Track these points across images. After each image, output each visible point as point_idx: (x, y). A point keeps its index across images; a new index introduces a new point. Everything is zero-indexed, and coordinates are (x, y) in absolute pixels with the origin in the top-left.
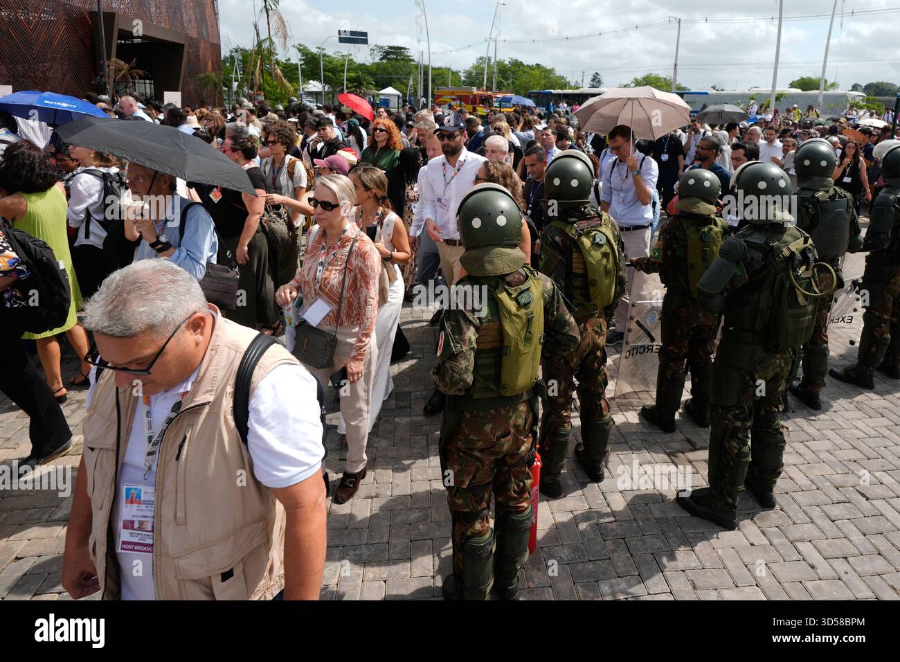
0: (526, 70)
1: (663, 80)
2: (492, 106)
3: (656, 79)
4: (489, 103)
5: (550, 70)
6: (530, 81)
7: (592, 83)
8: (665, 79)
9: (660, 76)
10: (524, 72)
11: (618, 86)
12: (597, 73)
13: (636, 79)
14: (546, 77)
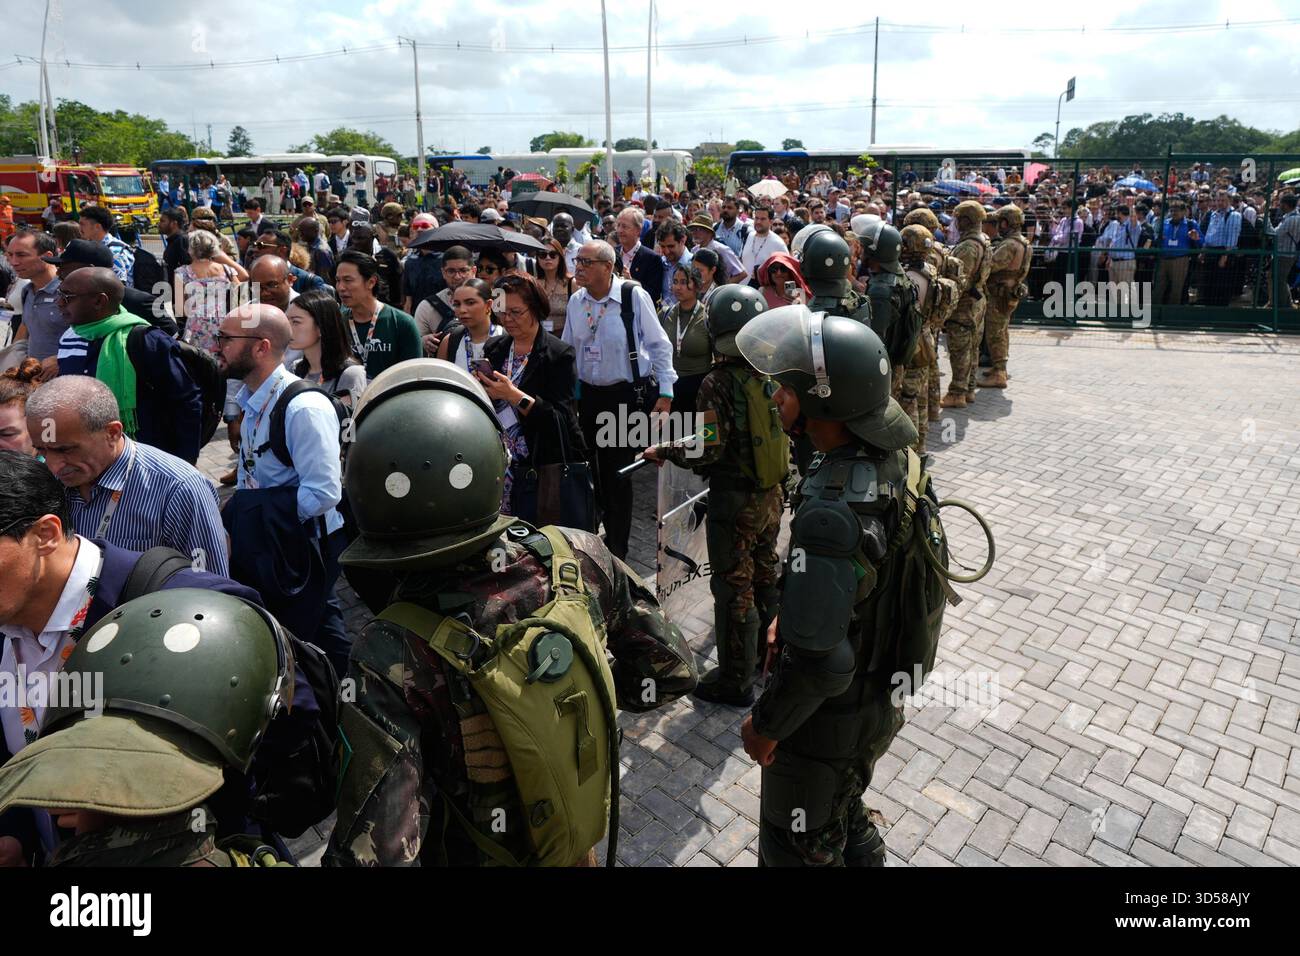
0: (103, 121)
1: (363, 138)
2: (100, 193)
3: (353, 136)
4: (92, 188)
5: (154, 123)
6: (116, 143)
7: (232, 144)
8: (366, 137)
9: (359, 132)
10: (97, 125)
11: (290, 148)
12: (238, 128)
13: (318, 137)
14: (148, 136)
